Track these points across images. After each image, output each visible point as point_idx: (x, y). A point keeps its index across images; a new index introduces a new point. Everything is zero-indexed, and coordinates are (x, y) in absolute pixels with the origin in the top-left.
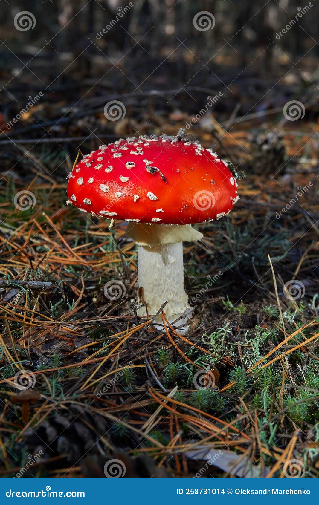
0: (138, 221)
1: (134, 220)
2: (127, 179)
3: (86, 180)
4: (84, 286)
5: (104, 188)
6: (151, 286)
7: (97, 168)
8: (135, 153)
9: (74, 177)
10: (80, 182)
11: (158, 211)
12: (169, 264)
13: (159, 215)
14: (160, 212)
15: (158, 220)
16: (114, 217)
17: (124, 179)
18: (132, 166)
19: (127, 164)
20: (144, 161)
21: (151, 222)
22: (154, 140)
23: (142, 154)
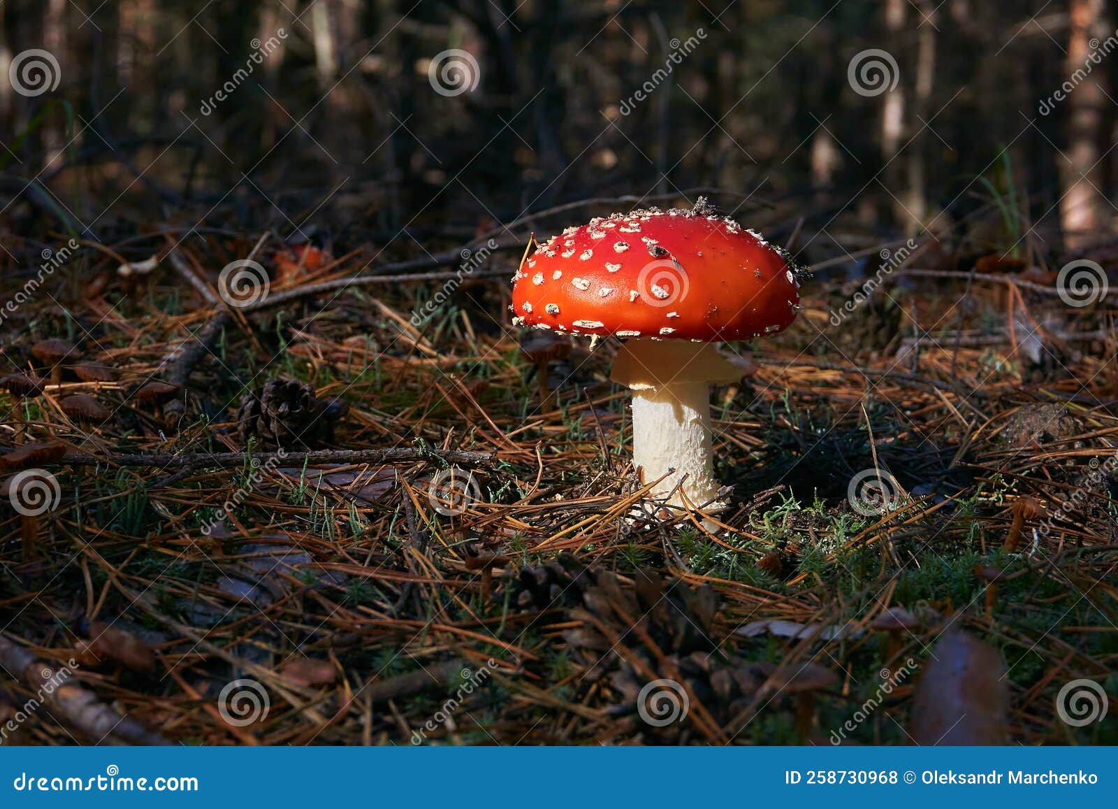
0: (637, 333)
1: (631, 333)
2: (617, 267)
3: (548, 275)
4: (541, 465)
5: (579, 283)
6: (658, 461)
7: (566, 255)
8: (628, 230)
9: (526, 275)
10: (538, 279)
11: (669, 315)
12: (686, 422)
13: (671, 322)
14: (674, 317)
15: (670, 330)
16: (597, 330)
17: (612, 268)
18: (625, 248)
19: (616, 245)
20: (644, 240)
21: (657, 335)
22: (657, 214)
23: (638, 231)
